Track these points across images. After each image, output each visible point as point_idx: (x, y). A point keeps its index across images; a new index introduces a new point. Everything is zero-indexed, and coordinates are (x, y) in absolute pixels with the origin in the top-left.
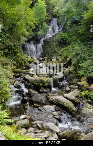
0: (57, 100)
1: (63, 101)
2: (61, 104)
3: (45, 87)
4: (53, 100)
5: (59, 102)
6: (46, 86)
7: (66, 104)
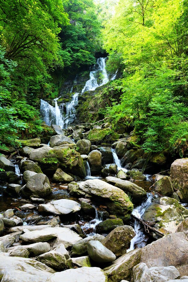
4: (80, 189)
7: (109, 193)
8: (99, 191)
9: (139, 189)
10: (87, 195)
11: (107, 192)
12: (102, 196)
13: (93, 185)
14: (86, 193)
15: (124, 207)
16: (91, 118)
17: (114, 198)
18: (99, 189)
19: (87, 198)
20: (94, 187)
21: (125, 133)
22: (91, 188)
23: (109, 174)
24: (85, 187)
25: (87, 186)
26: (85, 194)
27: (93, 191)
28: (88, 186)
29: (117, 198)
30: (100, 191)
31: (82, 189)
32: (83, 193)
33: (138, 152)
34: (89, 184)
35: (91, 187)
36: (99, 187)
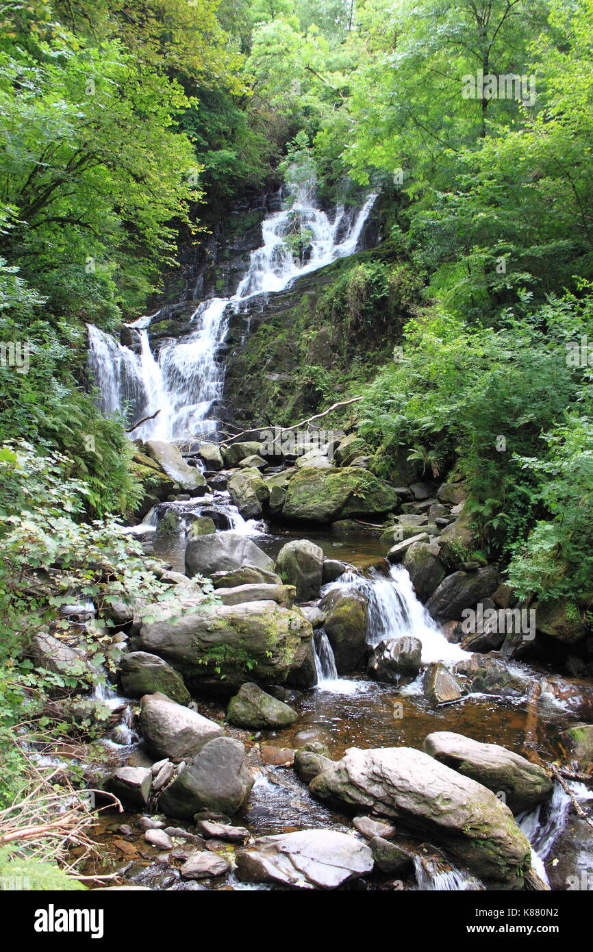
0: (379, 778)
1: (432, 791)
2: (418, 808)
3: (271, 682)
4: (352, 783)
5: (402, 801)
6: (280, 673)
7: (461, 811)
8: (422, 798)
9: (532, 772)
10: (380, 808)
11: (450, 806)
12: (435, 819)
13: (401, 779)
14: (376, 799)
15: (509, 857)
16: (274, 399)
17: (476, 829)
18: (423, 796)
19: (381, 816)
20: (406, 785)
21: (414, 482)
22: (393, 786)
23: (398, 677)
24: (372, 779)
25: (381, 778)
26: (374, 805)
27: (404, 800)
28: (385, 779)
29: (486, 829)
30: (426, 802)
31: (362, 788)
32: (367, 799)
33: (482, 580)
34: (384, 771)
35: (397, 783)
36: (423, 787)
